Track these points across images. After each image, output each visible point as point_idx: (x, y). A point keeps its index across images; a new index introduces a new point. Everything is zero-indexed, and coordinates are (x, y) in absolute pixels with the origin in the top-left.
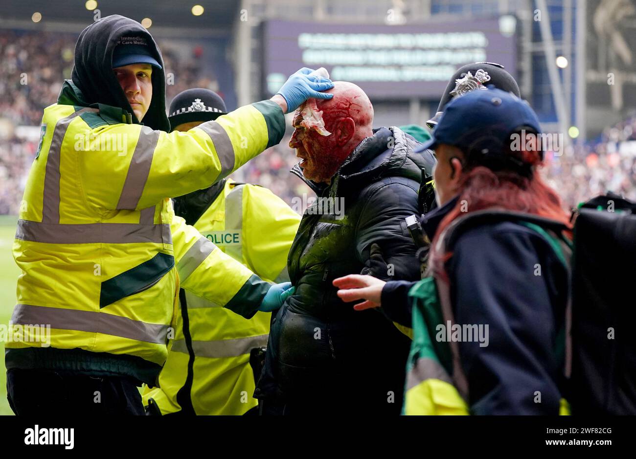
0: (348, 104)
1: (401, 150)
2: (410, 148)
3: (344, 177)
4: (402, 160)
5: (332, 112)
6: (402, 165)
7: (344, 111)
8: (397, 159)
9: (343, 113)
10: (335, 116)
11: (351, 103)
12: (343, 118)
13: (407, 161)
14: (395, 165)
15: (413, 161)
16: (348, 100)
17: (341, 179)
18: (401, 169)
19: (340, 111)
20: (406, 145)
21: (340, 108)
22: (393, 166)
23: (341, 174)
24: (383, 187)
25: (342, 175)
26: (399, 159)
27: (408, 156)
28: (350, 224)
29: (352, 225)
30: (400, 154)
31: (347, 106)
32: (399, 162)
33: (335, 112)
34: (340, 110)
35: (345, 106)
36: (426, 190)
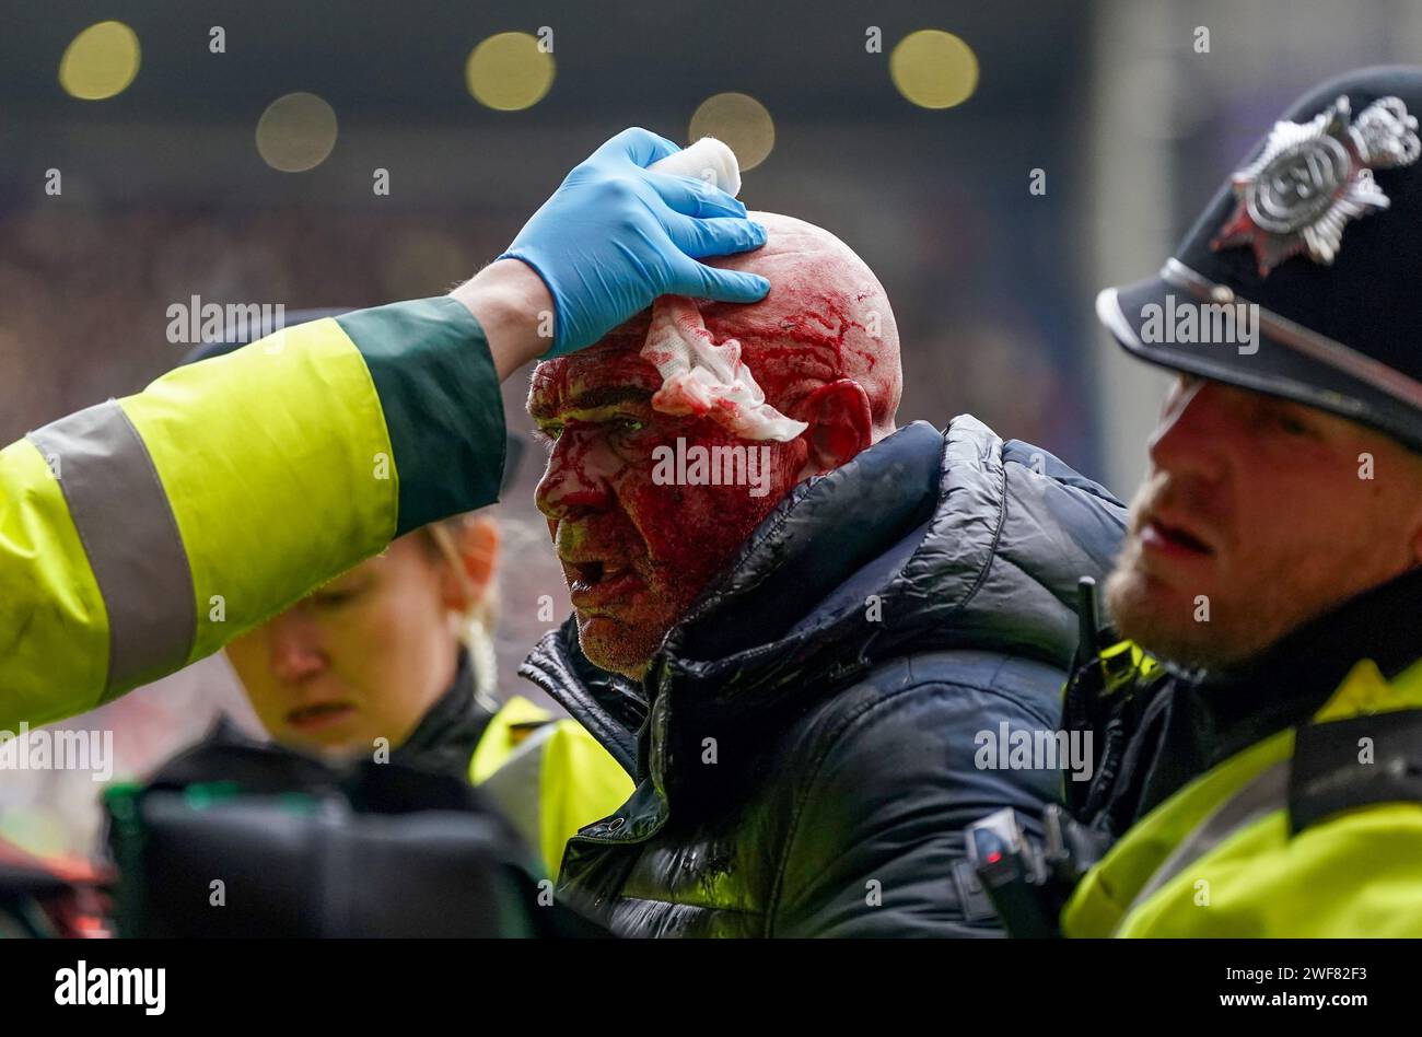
0: (837, 322)
1: (967, 523)
2: (1016, 509)
3: (697, 668)
4: (967, 568)
5: (774, 353)
6: (971, 594)
7: (821, 350)
8: (942, 567)
9: (819, 359)
10: (785, 372)
11: (849, 321)
12: (819, 385)
13: (993, 573)
14: (934, 598)
15: (1030, 568)
16: (836, 304)
17: (682, 683)
18: (962, 614)
19: (805, 353)
20: (997, 497)
21: (807, 339)
22: (926, 602)
23: (679, 654)
24: (871, 706)
25: (683, 663)
26: (955, 568)
27: (1002, 549)
28: (741, 899)
29: (749, 903)
30: (957, 545)
31: (834, 333)
32: (953, 581)
33: (787, 354)
34: (808, 346)
35: (827, 333)
36: (1101, 685)
